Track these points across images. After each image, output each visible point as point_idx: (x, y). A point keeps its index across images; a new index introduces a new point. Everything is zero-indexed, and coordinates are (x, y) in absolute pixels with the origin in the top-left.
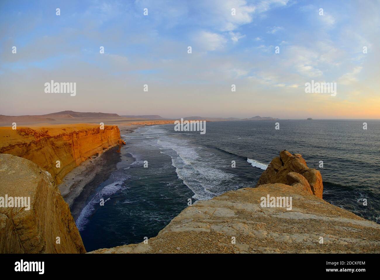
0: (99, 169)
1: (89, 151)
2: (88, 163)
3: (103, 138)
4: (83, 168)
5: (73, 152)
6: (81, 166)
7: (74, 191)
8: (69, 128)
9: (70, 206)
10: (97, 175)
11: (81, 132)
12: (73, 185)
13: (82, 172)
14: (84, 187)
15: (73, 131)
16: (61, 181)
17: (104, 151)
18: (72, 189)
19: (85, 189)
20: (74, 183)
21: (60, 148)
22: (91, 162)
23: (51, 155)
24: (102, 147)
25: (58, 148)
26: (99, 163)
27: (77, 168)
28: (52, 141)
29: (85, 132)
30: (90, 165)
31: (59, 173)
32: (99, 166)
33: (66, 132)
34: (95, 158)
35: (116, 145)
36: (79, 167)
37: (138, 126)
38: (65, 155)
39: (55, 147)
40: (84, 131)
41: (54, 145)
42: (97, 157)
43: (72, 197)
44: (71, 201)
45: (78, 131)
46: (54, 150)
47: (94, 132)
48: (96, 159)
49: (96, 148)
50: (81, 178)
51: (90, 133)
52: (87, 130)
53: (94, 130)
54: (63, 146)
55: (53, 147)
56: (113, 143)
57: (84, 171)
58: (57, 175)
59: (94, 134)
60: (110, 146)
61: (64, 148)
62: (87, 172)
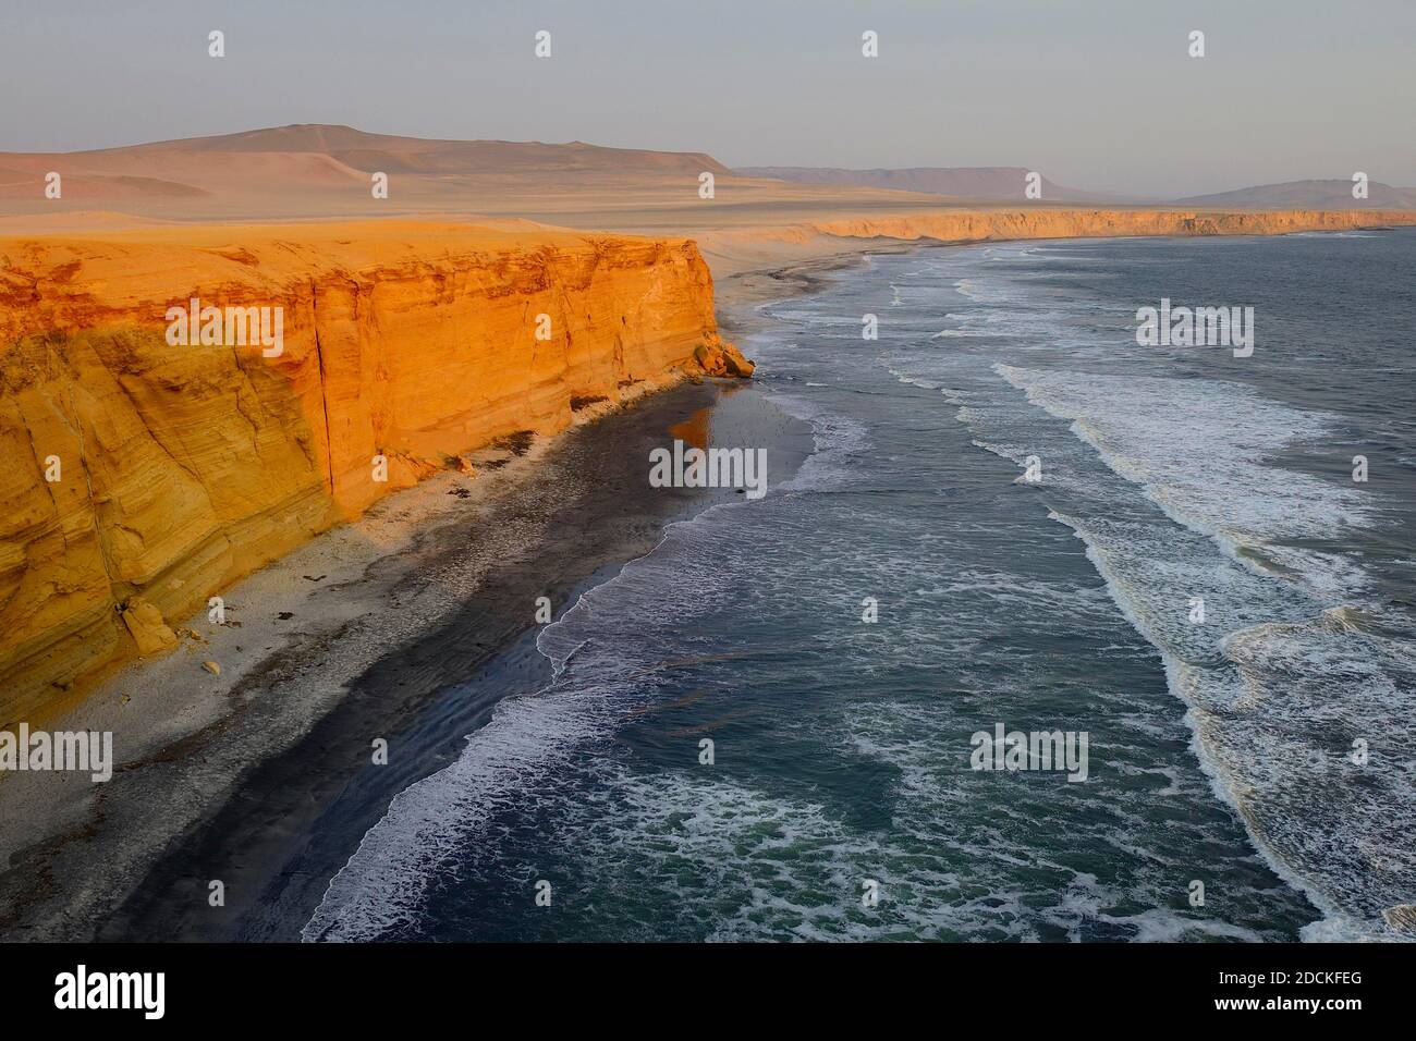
0: (513, 547)
1: (455, 418)
2: (436, 499)
3: (577, 325)
4: (387, 537)
5: (313, 417)
6: (374, 522)
7: (259, 707)
8: (294, 247)
9: (187, 827)
10: (488, 584)
11: (397, 276)
12: (275, 661)
13: (371, 566)
14: (358, 674)
15: (326, 267)
16: (167, 632)
17: (581, 418)
18: (249, 696)
19: (361, 695)
20: (282, 643)
21: (196, 393)
22: (463, 493)
23: (97, 443)
24: (562, 386)
25: (176, 389)
26: (527, 499)
27: (337, 534)
28: (118, 343)
29: (429, 282)
30: (448, 515)
31: (168, 571)
32: (519, 523)
33: (262, 277)
34: (500, 463)
35: (676, 377)
36: (362, 530)
37: (866, 246)
38: (243, 444)
39: (149, 383)
40: (423, 272)
41: (135, 368)
42: (518, 462)
43: (232, 755)
44: (211, 789)
45: (371, 269)
46: (134, 401)
47: (507, 280)
48: (507, 472)
49: (517, 396)
50: (349, 610)
51: (468, 289)
52: (447, 266)
53: (501, 269)
54: (229, 375)
55: (128, 381)
56: (658, 362)
57: (393, 559)
58: (140, 588)
59: (506, 292)
60: (628, 384)
61: (236, 390)
62: (409, 562)
